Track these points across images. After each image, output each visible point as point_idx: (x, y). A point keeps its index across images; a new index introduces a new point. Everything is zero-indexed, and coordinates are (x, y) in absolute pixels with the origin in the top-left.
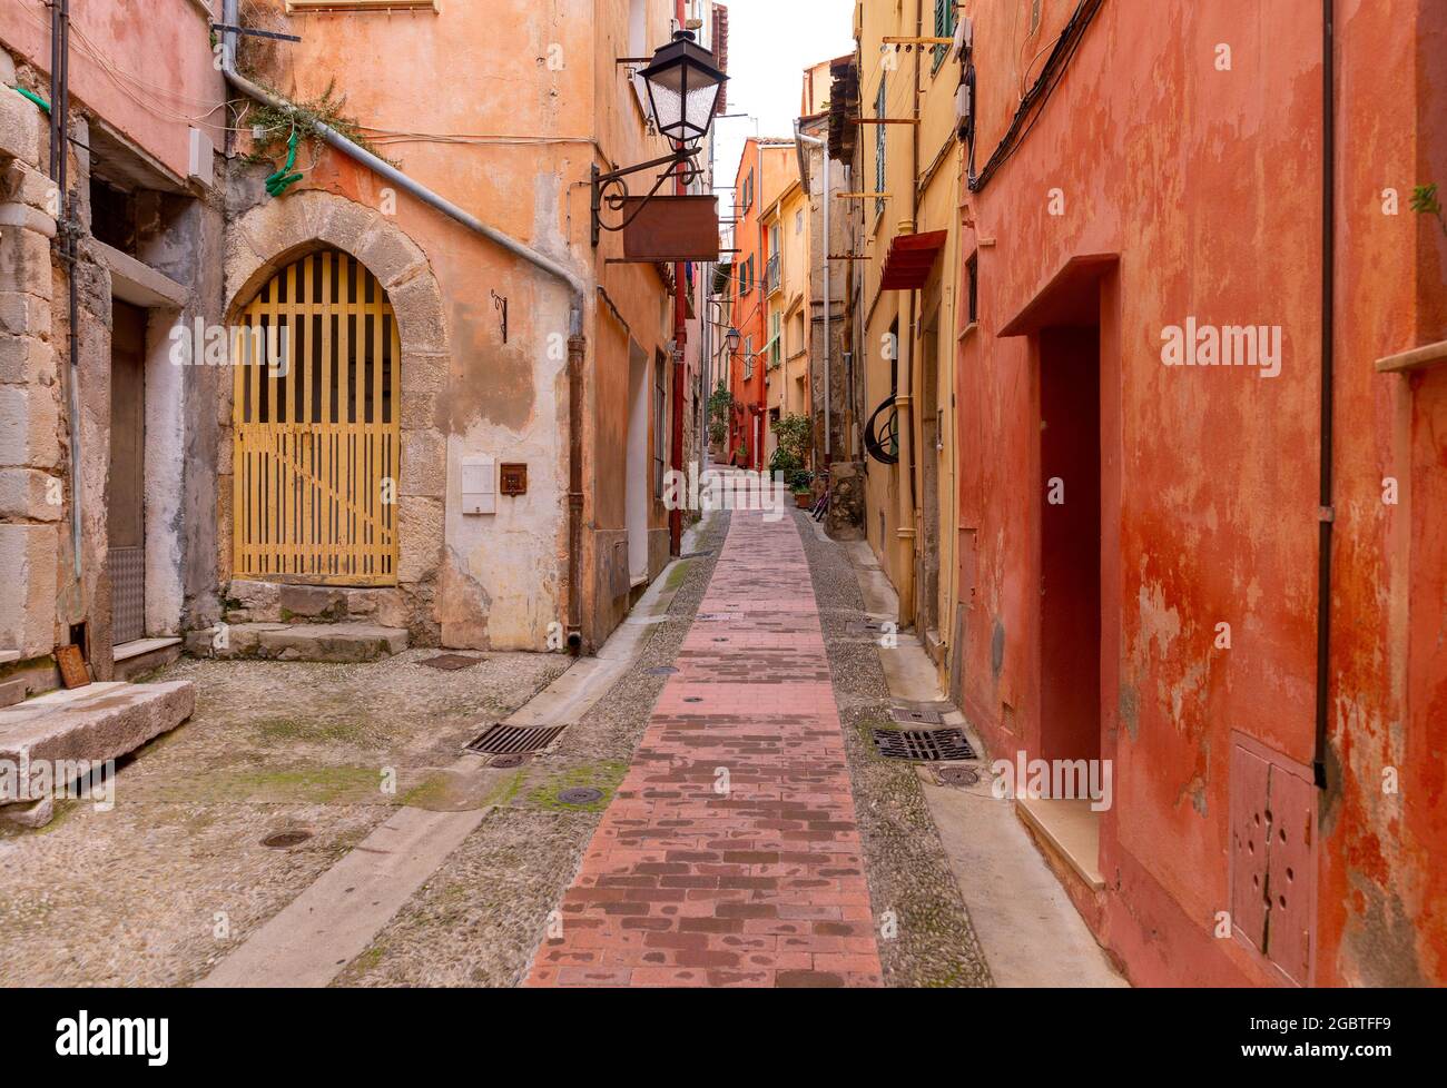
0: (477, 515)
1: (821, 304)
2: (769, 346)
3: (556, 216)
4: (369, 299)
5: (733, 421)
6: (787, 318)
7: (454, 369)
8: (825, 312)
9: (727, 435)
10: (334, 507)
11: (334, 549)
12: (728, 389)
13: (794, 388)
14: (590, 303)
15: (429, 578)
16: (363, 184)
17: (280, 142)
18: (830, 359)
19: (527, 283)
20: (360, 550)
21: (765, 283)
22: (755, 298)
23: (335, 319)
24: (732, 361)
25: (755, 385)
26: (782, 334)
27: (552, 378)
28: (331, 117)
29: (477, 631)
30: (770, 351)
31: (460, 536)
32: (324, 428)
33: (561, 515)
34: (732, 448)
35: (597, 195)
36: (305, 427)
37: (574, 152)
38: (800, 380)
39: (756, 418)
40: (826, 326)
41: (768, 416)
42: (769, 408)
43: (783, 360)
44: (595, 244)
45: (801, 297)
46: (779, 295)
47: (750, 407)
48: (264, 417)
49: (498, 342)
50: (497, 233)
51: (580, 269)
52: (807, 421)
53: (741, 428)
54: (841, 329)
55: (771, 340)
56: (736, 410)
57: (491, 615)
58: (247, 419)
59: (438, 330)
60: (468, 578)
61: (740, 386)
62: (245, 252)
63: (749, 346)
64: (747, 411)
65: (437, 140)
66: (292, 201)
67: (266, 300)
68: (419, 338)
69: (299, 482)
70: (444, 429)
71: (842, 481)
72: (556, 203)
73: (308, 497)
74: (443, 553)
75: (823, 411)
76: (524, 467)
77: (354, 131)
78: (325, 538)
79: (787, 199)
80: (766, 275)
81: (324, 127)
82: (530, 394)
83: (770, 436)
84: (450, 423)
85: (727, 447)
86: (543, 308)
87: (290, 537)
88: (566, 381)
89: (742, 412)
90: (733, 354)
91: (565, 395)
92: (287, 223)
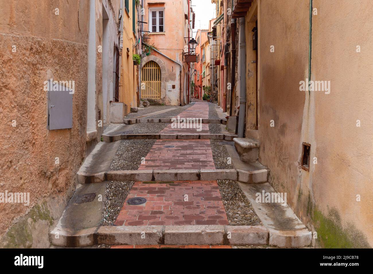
0: (170, 91)
1: (212, 65)
2: (202, 74)
3: (178, 58)
4: (157, 67)
5: (195, 89)
6: (206, 67)
7: (167, 74)
8: (212, 66)
9: (194, 92)
10: (153, 90)
11: (153, 95)
12: (194, 83)
13: (208, 81)
14: (182, 67)
15: (164, 98)
16: (157, 54)
17: (148, 50)
18: (213, 75)
19: (175, 65)
20: (156, 95)
21: (202, 60)
22: (200, 63)
23: (153, 69)
24: (195, 76)
25: (200, 81)
26: (205, 70)
27: (178, 76)
28: (153, 47)
29: (170, 104)
30: (203, 74)
31: (168, 93)
32: (152, 82)
33: (179, 91)
34: (195, 95)
35: (183, 55)
36: (149, 81)
37: (180, 50)
38: (209, 80)
39: (200, 88)
40: (213, 69)
41: (202, 88)
42: (203, 86)
43: (205, 76)
44: (183, 60)
45: (209, 63)
46: (205, 63)
47: (199, 86)
48: (145, 80)
49: (172, 72)
50: (172, 59)
51: (181, 63)
52: (210, 87)
53: (197, 91)
54: (215, 70)
55: (203, 72)
56: (196, 87)
57: (171, 102)
58: (143, 80)
59: (165, 70)
60: (169, 98)
61: (197, 82)
62: (144, 62)
63: (199, 73)
64: (198, 87)
65: (165, 49)
66: (149, 56)
67: (145, 67)
68: (163, 71)
69: (149, 88)
70: (166, 82)
71: (214, 94)
72: (178, 56)
73: (150, 89)
74: (166, 95)
75: (212, 84)
76: (175, 85)
77: (156, 48)
78: (152, 94)
79: (206, 43)
80: (202, 59)
81: (153, 48)
82: (175, 77)
83: (203, 91)
84: (167, 80)
85: (194, 95)
86: (177, 68)
87: (148, 94)
88: (179, 76)
89: (197, 87)
90: (195, 75)
91: (179, 77)
92: (148, 59)
